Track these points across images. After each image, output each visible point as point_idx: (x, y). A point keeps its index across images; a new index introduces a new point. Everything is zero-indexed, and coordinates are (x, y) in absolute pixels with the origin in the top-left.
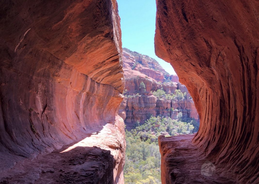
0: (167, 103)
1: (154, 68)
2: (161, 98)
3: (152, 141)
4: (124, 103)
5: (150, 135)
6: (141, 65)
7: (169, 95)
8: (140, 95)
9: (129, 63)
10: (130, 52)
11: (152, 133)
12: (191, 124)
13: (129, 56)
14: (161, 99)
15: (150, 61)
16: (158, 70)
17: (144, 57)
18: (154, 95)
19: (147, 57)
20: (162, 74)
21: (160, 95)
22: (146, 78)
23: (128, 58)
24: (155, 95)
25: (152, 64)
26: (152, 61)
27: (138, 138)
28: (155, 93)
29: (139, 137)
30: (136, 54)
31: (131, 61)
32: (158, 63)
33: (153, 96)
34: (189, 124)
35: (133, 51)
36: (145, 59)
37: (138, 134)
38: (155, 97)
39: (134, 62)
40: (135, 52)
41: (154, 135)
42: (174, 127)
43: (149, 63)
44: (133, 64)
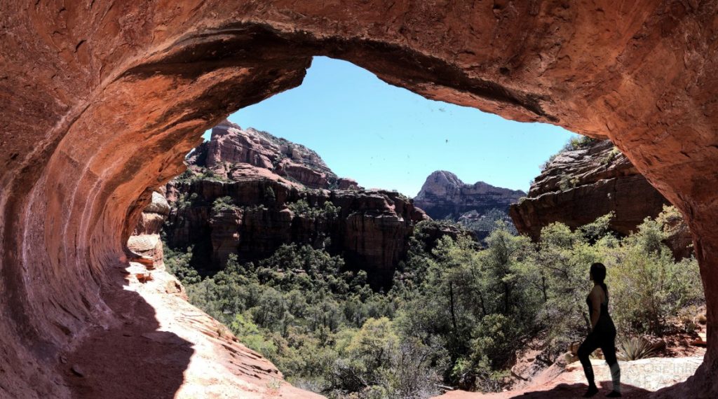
0: (311, 221)
1: (312, 165)
2: (301, 213)
3: (277, 282)
4: (238, 219)
5: (275, 273)
6: (289, 160)
7: (314, 209)
8: (265, 207)
9: (268, 156)
10: (273, 138)
11: (280, 270)
12: (341, 258)
13: (269, 144)
14: (301, 216)
15: (305, 154)
16: (319, 169)
17: (297, 146)
18: (289, 209)
19: (302, 147)
20: (323, 176)
21: (300, 208)
22: (279, 181)
23: (268, 148)
24: (292, 209)
25: (310, 159)
26: (308, 154)
27: (254, 278)
28: (292, 205)
29: (255, 275)
30: (283, 141)
31: (271, 153)
32: (320, 158)
33: (287, 210)
34: (339, 256)
35: (279, 137)
36: (298, 151)
37: (257, 270)
38: (291, 212)
39: (277, 155)
40: (282, 139)
41: (282, 273)
42: (316, 261)
43: (305, 157)
44: (276, 157)
